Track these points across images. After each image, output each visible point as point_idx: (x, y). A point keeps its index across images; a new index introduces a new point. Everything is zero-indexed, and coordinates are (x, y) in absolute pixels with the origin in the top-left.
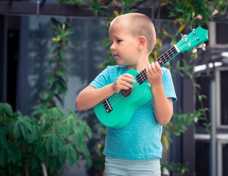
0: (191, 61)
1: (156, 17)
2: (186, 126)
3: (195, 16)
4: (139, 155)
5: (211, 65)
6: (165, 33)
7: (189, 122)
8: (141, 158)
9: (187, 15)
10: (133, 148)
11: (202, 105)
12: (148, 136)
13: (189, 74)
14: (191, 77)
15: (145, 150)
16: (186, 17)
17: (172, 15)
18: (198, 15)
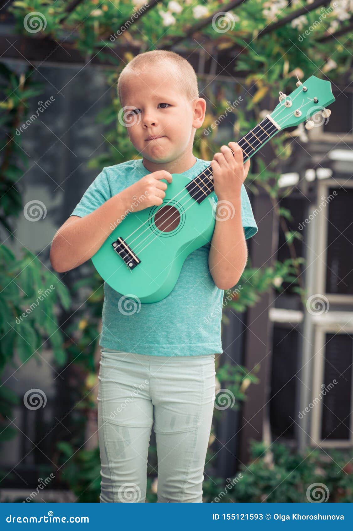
0: (274, 163)
1: (207, 71)
2: (258, 294)
3: (290, 71)
4: (176, 348)
5: (310, 175)
6: (226, 104)
7: (265, 286)
8: (179, 354)
9: (272, 67)
10: (166, 332)
11: (293, 251)
12: (197, 307)
13: (268, 188)
14: (274, 195)
15: (189, 336)
16: (271, 73)
17: (242, 66)
18: (294, 69)
